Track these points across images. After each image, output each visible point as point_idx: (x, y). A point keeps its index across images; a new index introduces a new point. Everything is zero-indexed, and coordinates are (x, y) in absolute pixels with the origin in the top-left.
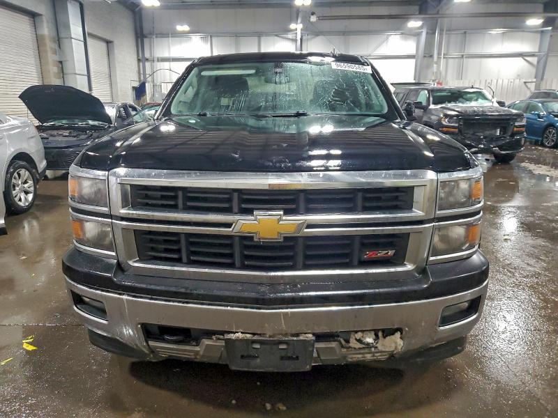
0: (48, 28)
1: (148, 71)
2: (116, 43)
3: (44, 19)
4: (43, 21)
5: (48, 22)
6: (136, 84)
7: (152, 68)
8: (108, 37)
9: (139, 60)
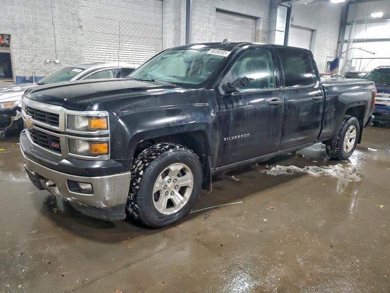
0: (263, 25)
1: (344, 50)
2: (319, 31)
3: (261, 20)
4: (260, 22)
5: (263, 22)
6: (332, 60)
7: (348, 47)
8: (312, 28)
9: (339, 42)
